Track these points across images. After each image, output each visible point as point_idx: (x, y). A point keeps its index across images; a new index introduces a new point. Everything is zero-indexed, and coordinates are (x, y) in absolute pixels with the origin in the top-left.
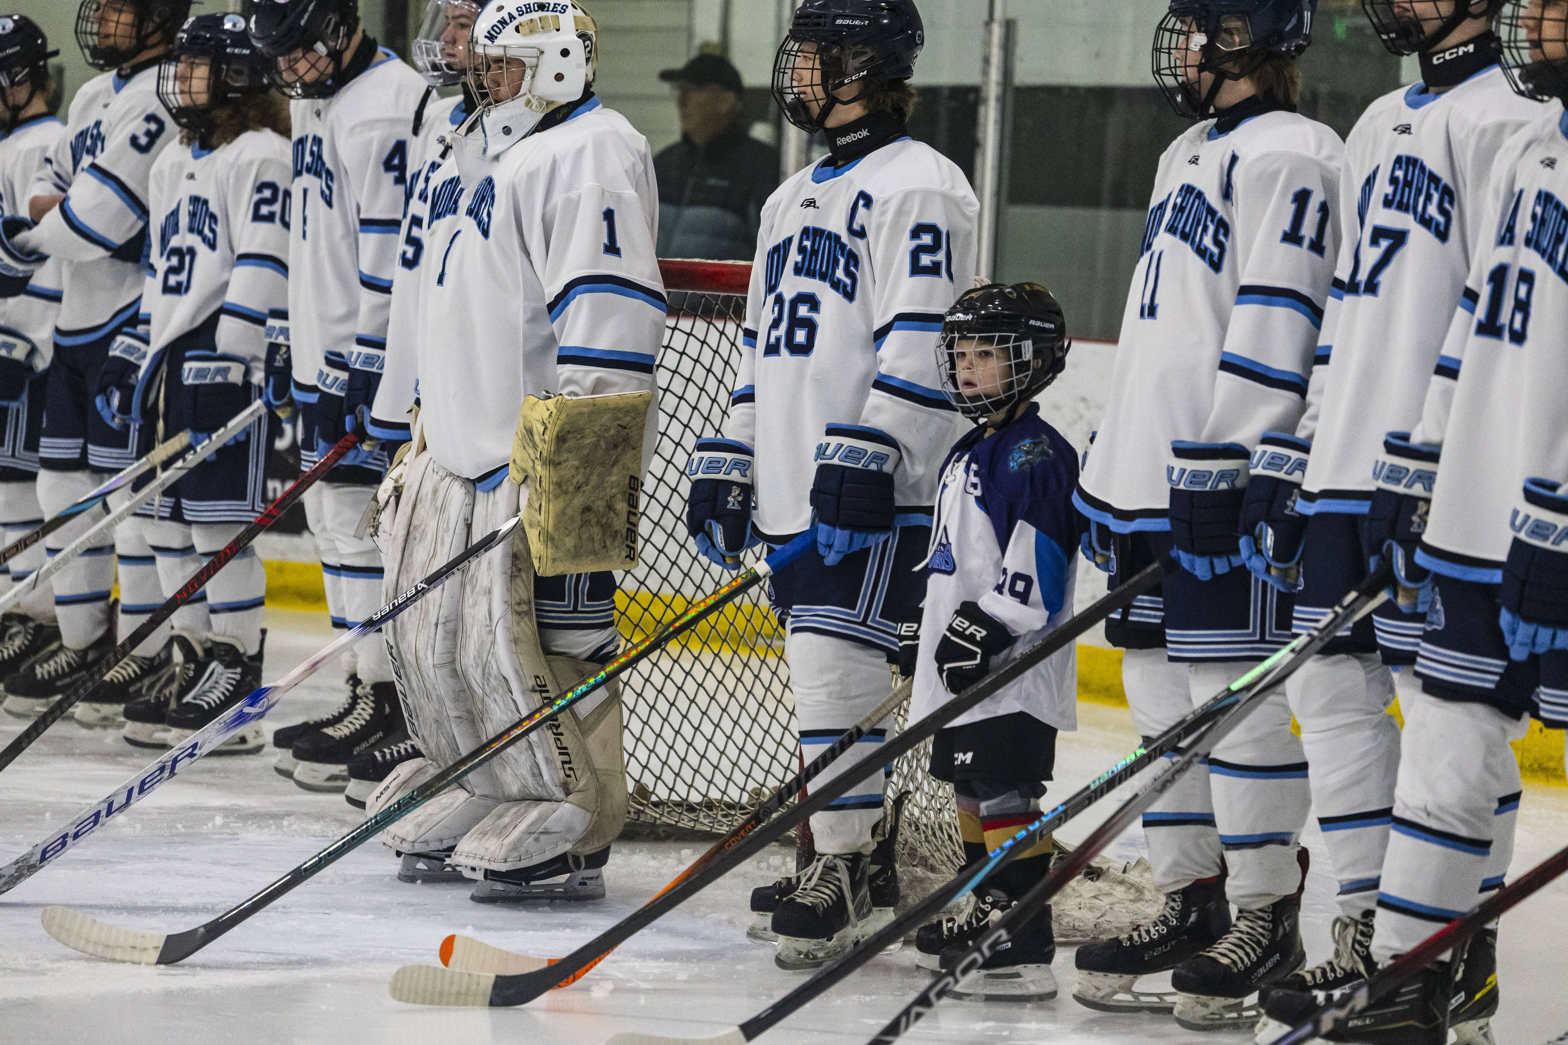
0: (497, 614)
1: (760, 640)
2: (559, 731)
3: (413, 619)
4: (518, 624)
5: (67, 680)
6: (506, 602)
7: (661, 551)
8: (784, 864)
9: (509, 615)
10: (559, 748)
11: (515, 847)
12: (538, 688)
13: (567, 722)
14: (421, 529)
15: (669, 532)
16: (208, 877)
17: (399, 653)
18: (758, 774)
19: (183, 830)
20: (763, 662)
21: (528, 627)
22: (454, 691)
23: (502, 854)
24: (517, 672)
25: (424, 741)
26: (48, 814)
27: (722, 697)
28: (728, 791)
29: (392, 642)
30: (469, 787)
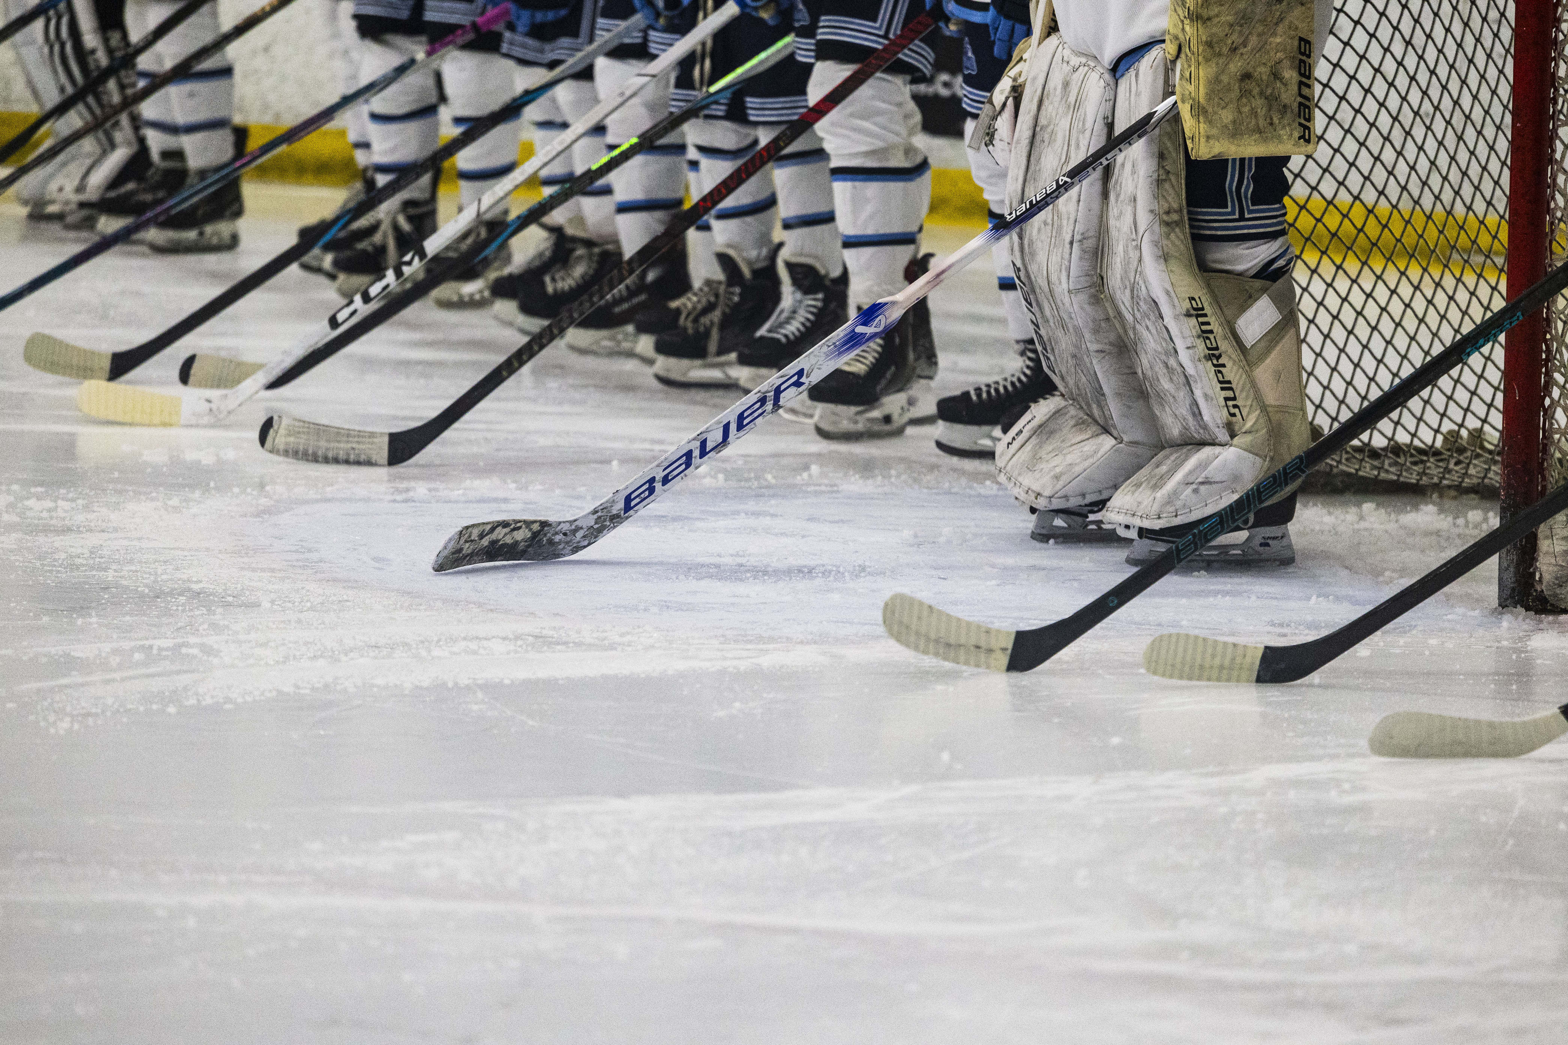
0: (1142, 226)
1: (1455, 256)
2: (1221, 361)
3: (1043, 237)
4: (1168, 236)
5: (625, 306)
6: (1152, 211)
7: (1337, 151)
8: (1486, 520)
9: (1156, 227)
10: (1220, 382)
11: (1170, 500)
12: (1193, 312)
13: (1230, 351)
14: (1049, 130)
15: (1346, 127)
16: (803, 537)
17: (1028, 276)
18: (1455, 413)
19: (773, 481)
20: (1459, 280)
21: (1180, 241)
22: (1094, 321)
23: (1156, 507)
24: (1168, 293)
25: (1063, 378)
26: (615, 463)
27: (1410, 323)
28: (1419, 434)
29: (1019, 264)
30: (1115, 433)
